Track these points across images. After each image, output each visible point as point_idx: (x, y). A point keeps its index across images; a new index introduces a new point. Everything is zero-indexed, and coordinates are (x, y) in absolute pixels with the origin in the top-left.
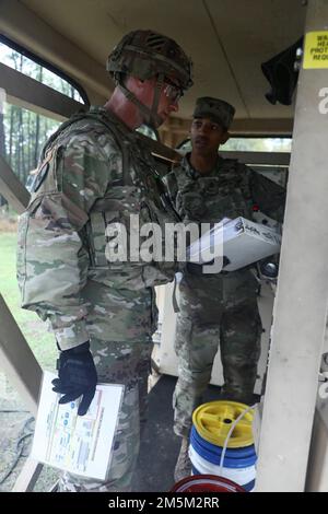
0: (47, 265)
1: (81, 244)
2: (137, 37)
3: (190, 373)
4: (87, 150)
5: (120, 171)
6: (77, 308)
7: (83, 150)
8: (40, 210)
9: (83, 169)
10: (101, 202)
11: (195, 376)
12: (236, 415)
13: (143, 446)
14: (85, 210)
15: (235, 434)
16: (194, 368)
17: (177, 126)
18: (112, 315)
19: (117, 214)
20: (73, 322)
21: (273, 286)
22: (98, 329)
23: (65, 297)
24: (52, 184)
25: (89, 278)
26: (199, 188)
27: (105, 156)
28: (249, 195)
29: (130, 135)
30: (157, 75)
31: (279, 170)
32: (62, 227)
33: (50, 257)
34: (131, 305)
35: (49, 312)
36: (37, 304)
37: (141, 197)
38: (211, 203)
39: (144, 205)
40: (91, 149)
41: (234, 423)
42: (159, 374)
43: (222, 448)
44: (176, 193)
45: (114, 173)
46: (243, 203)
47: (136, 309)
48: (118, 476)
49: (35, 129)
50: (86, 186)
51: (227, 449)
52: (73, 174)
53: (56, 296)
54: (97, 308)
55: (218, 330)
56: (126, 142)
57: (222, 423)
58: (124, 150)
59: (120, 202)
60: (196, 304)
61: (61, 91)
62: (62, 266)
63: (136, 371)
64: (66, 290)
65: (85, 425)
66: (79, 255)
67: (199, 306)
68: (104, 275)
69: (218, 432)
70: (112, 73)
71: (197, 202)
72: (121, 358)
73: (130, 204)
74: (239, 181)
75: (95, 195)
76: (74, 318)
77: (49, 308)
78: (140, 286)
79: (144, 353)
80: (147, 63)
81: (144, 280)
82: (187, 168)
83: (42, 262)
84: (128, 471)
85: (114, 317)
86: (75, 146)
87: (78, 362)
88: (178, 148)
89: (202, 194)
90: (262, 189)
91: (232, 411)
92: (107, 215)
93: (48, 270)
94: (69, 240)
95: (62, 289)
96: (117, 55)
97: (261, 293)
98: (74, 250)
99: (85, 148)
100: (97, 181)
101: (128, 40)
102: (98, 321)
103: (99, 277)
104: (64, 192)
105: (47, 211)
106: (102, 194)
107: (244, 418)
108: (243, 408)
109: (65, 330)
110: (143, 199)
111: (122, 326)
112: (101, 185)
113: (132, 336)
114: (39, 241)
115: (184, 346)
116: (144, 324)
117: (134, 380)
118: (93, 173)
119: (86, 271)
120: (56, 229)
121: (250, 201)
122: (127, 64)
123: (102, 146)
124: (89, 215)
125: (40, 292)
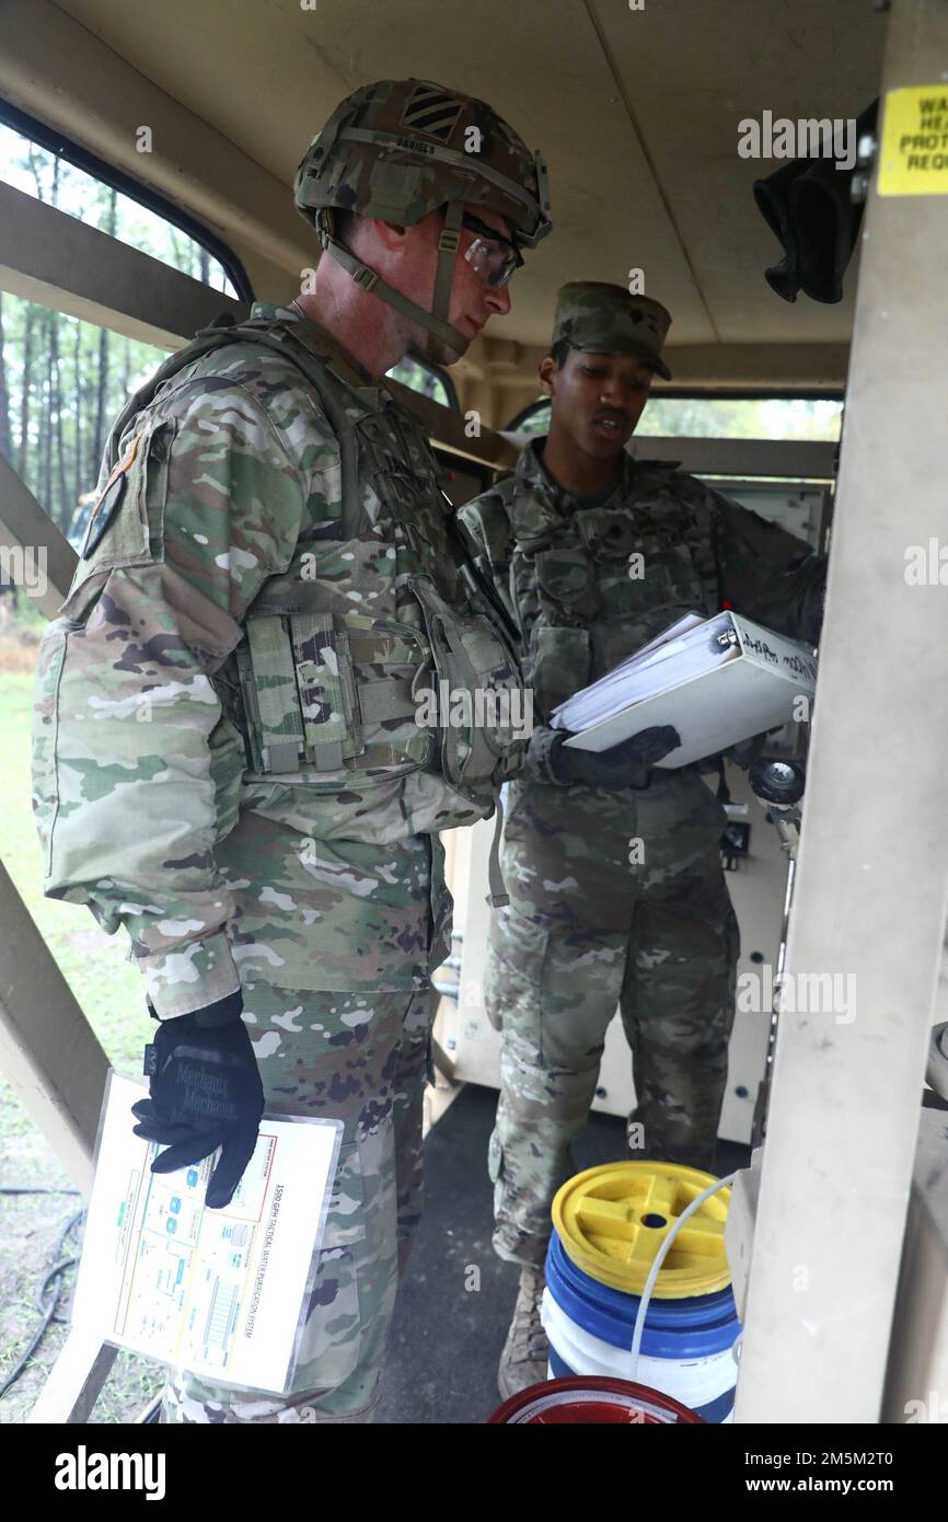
0: (118, 773)
1: (218, 712)
2: (378, 100)
3: (543, 1075)
4: (237, 438)
5: (334, 496)
6: (206, 895)
7: (222, 437)
8: (99, 612)
9: (223, 489)
10: (280, 588)
11: (557, 1085)
12: (680, 1205)
13: (406, 1293)
14: (231, 612)
15: (675, 1259)
16: (555, 1062)
17: (507, 364)
18: (311, 914)
19: (325, 623)
20: (196, 937)
21: (788, 829)
22: (268, 956)
23: (169, 864)
24: (134, 537)
25: (246, 808)
26: (578, 536)
27: (289, 452)
28: (710, 566)
29: (366, 392)
30: (443, 209)
31: (804, 492)
32: (165, 662)
33: (126, 750)
34: (368, 886)
35: (124, 908)
36: (90, 885)
37: (397, 572)
38: (612, 582)
39: (407, 596)
40: (250, 433)
41: (673, 1227)
42: (454, 1083)
43: (638, 1299)
44: (509, 552)
45: (317, 503)
46: (695, 587)
47: (384, 898)
48: (331, 1379)
49: (95, 376)
50: (234, 539)
51: (654, 1302)
52: (197, 506)
53: (145, 864)
54: (269, 895)
55: (620, 950)
56: (353, 413)
57: (637, 1228)
58: (347, 434)
59: (334, 586)
60: (557, 880)
61: (170, 261)
62: (162, 776)
63: (385, 1074)
64: (174, 846)
65: (226, 1233)
66: (213, 741)
67: (569, 883)
68: (288, 799)
69: (626, 1253)
70: (310, 211)
71: (577, 579)
72: (343, 1037)
73: (364, 591)
74: (684, 525)
75: (262, 566)
76: (197, 926)
77: (123, 897)
78: (393, 831)
79: (412, 1023)
80: (411, 176)
81: (406, 814)
82: (538, 480)
83: (102, 763)
84: (363, 1366)
85: (318, 920)
86: (202, 424)
87: (207, 1055)
88: (512, 427)
89: (588, 554)
90: (743, 550)
91: (668, 1191)
92: (296, 624)
93: (122, 788)
94: (183, 698)
95: (162, 843)
96: (323, 158)
97: (753, 849)
98: (198, 727)
99: (232, 430)
100: (268, 526)
101: (353, 113)
102: (270, 934)
103: (276, 805)
104: (170, 558)
105: (118, 615)
106: (283, 565)
107: (700, 1212)
108: (698, 1183)
109: (169, 958)
110: (404, 577)
111: (341, 947)
112: (279, 539)
113: (370, 975)
114: (95, 701)
115: (523, 1002)
116: (406, 942)
117: (382, 1101)
118: (256, 504)
119: (235, 787)
120: (145, 667)
121: (712, 584)
122: (352, 181)
123: (281, 426)
124: (243, 625)
125: (97, 850)
